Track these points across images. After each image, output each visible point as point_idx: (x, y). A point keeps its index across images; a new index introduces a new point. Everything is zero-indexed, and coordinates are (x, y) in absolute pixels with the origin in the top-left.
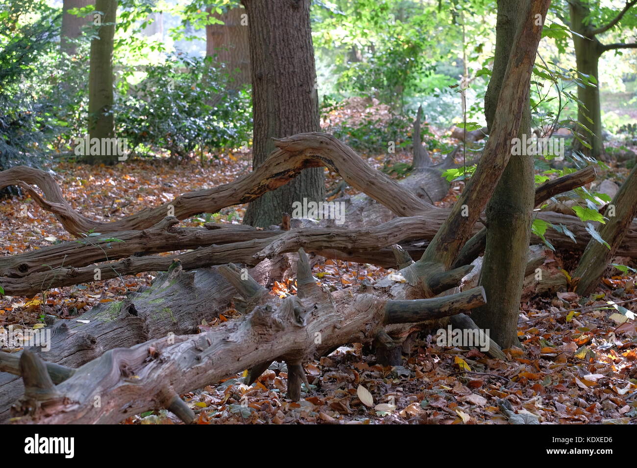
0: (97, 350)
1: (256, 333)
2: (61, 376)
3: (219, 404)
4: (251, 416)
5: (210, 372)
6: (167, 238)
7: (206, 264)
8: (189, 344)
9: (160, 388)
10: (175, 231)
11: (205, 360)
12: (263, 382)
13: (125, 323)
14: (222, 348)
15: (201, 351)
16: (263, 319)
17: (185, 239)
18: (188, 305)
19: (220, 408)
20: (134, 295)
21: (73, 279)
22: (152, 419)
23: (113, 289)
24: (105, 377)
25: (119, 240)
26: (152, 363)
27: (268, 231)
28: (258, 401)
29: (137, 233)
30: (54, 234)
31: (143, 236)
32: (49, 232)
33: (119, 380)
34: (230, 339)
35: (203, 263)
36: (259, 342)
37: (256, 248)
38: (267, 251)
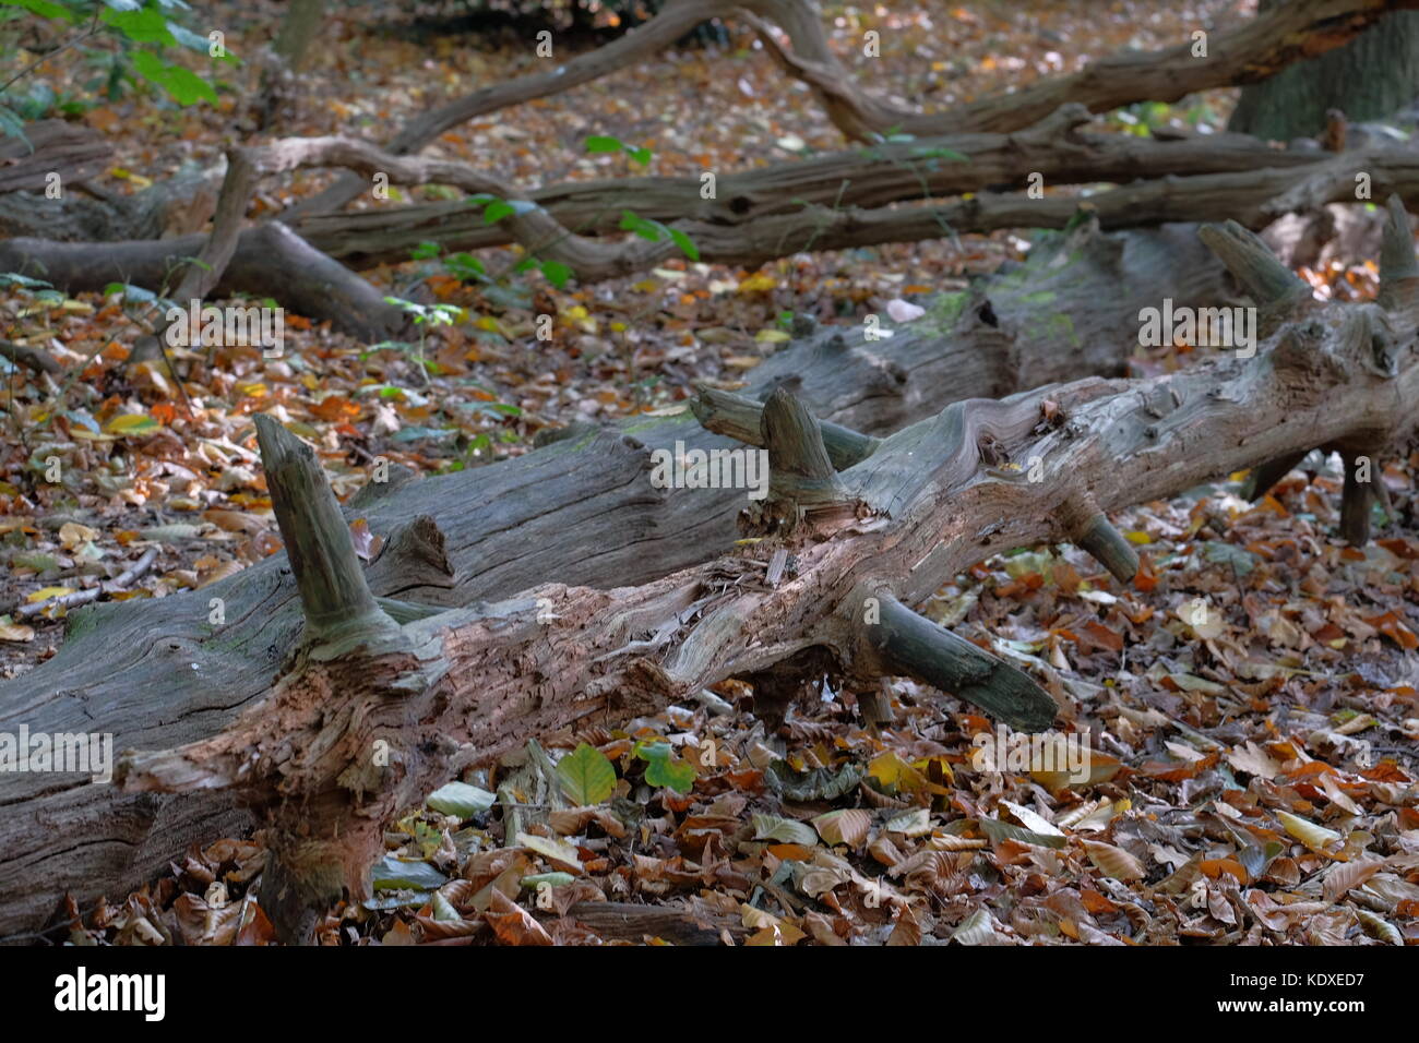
0: (909, 399)
1: (1283, 386)
2: (845, 452)
3: (1178, 539)
4: (1251, 572)
5: (1176, 466)
6: (1064, 156)
7: (1149, 220)
8: (1131, 401)
9: (1064, 495)
10: (1080, 140)
11: (1166, 439)
12: (1278, 497)
13: (970, 342)
14: (1205, 413)
15: (1156, 417)
16: (1302, 355)
17: (1104, 159)
18: (1108, 310)
19: (1181, 547)
20: (987, 280)
21: (848, 236)
22: (1030, 561)
23: (932, 263)
24: (946, 462)
25: (955, 155)
26: (1048, 438)
27: (1294, 152)
28: (1267, 539)
29: (996, 140)
30: (799, 132)
31: (1009, 149)
32: (787, 128)
33: (976, 472)
34: (1223, 396)
35: (1142, 216)
36: (1288, 407)
37: (1267, 190)
38: (1294, 197)
